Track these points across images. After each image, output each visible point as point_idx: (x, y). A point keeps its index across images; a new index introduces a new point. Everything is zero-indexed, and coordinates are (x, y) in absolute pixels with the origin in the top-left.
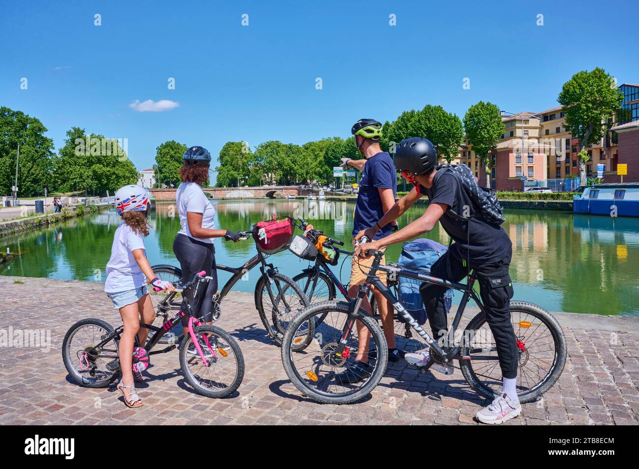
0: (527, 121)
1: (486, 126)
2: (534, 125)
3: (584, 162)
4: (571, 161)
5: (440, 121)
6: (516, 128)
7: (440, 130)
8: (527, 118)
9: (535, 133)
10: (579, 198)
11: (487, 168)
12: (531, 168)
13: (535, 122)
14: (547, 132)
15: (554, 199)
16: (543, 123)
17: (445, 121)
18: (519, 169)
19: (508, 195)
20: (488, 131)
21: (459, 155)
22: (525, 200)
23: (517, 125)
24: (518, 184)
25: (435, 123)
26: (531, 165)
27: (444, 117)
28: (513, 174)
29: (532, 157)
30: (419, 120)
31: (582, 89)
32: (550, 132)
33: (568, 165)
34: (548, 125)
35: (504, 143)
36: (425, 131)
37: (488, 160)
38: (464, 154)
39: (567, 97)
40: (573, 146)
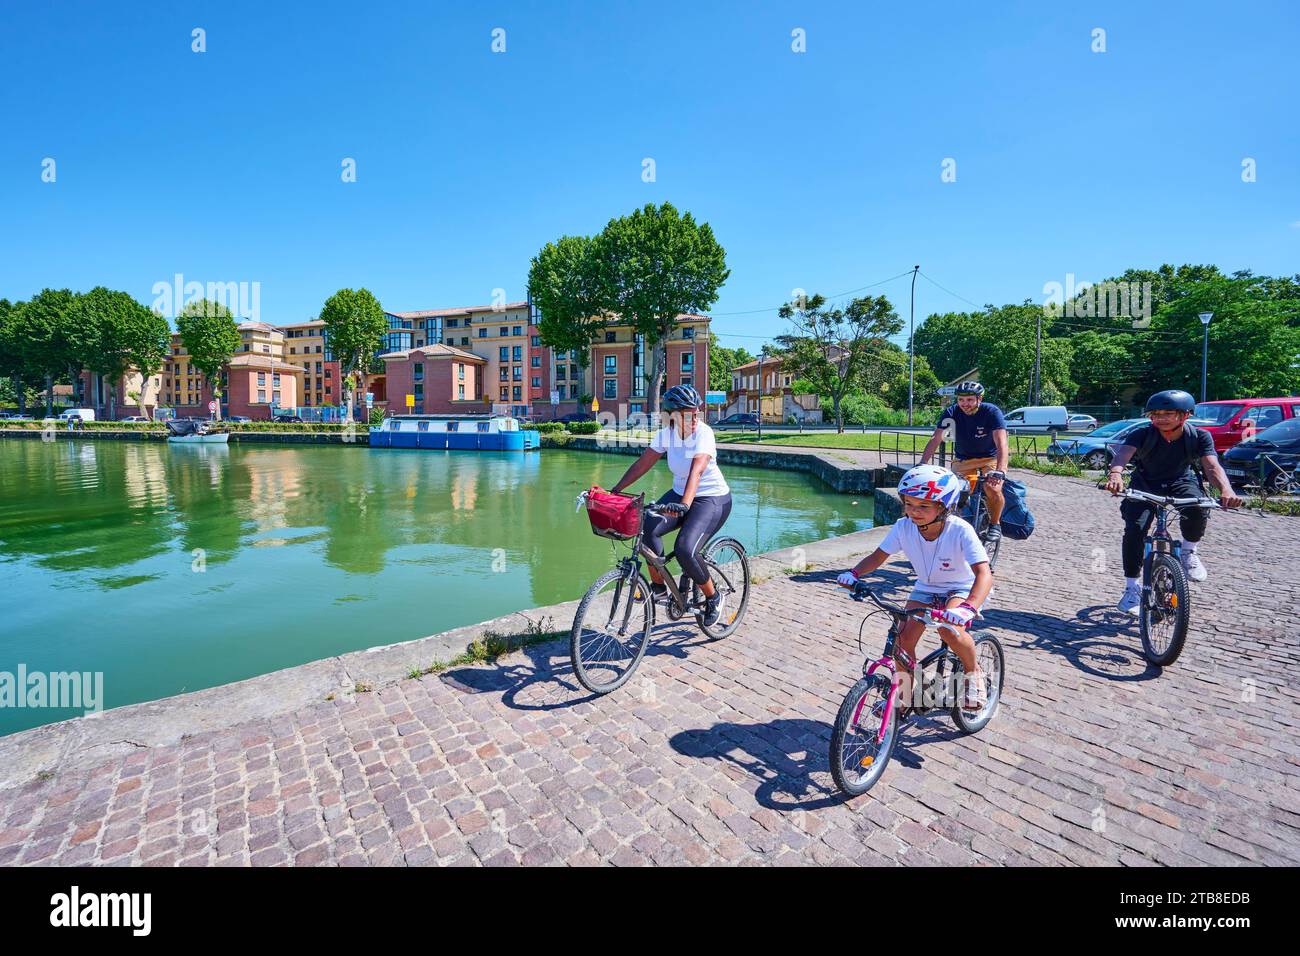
0: (267, 334)
1: (215, 333)
2: (277, 340)
3: (351, 390)
4: (323, 387)
5: (129, 314)
6: (253, 340)
7: (130, 328)
8: (267, 330)
9: (277, 350)
10: (377, 430)
11: (216, 390)
12: (276, 393)
13: (279, 337)
14: (293, 351)
15: (333, 431)
16: (287, 340)
17: (138, 316)
18: (262, 392)
19: (268, 426)
20: (218, 340)
21: (162, 369)
22: (295, 432)
23: (255, 337)
24: (264, 412)
25: (120, 317)
26: (277, 389)
27: (136, 310)
28: (254, 399)
29: (279, 379)
30: (84, 310)
31: (349, 308)
32: (296, 351)
33: (319, 391)
34: (293, 342)
35: (239, 358)
36: (98, 327)
37: (216, 378)
38: (168, 368)
39: (331, 312)
40: (326, 371)
